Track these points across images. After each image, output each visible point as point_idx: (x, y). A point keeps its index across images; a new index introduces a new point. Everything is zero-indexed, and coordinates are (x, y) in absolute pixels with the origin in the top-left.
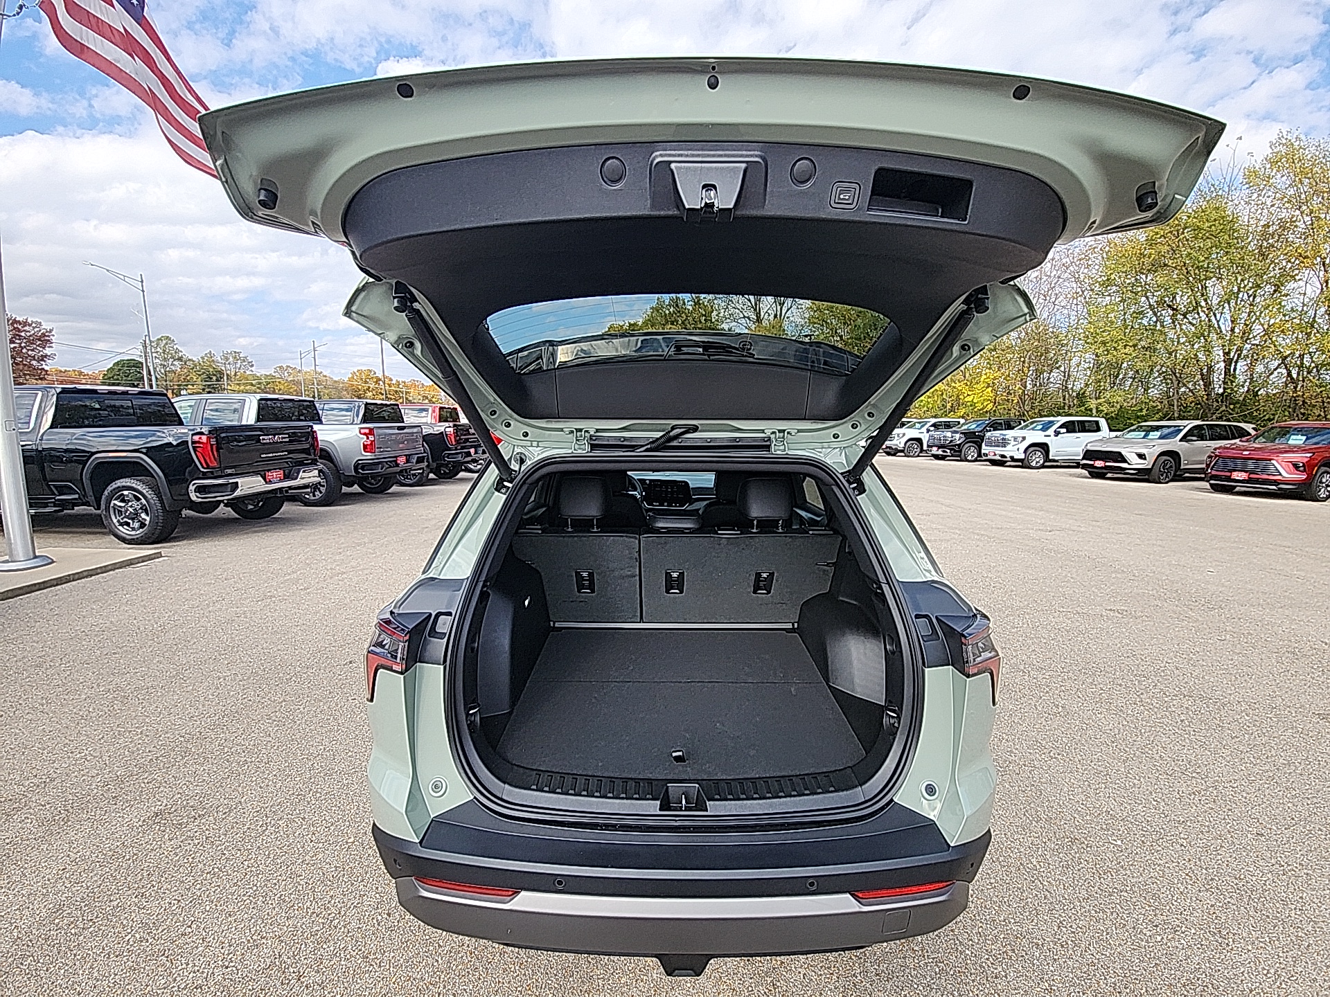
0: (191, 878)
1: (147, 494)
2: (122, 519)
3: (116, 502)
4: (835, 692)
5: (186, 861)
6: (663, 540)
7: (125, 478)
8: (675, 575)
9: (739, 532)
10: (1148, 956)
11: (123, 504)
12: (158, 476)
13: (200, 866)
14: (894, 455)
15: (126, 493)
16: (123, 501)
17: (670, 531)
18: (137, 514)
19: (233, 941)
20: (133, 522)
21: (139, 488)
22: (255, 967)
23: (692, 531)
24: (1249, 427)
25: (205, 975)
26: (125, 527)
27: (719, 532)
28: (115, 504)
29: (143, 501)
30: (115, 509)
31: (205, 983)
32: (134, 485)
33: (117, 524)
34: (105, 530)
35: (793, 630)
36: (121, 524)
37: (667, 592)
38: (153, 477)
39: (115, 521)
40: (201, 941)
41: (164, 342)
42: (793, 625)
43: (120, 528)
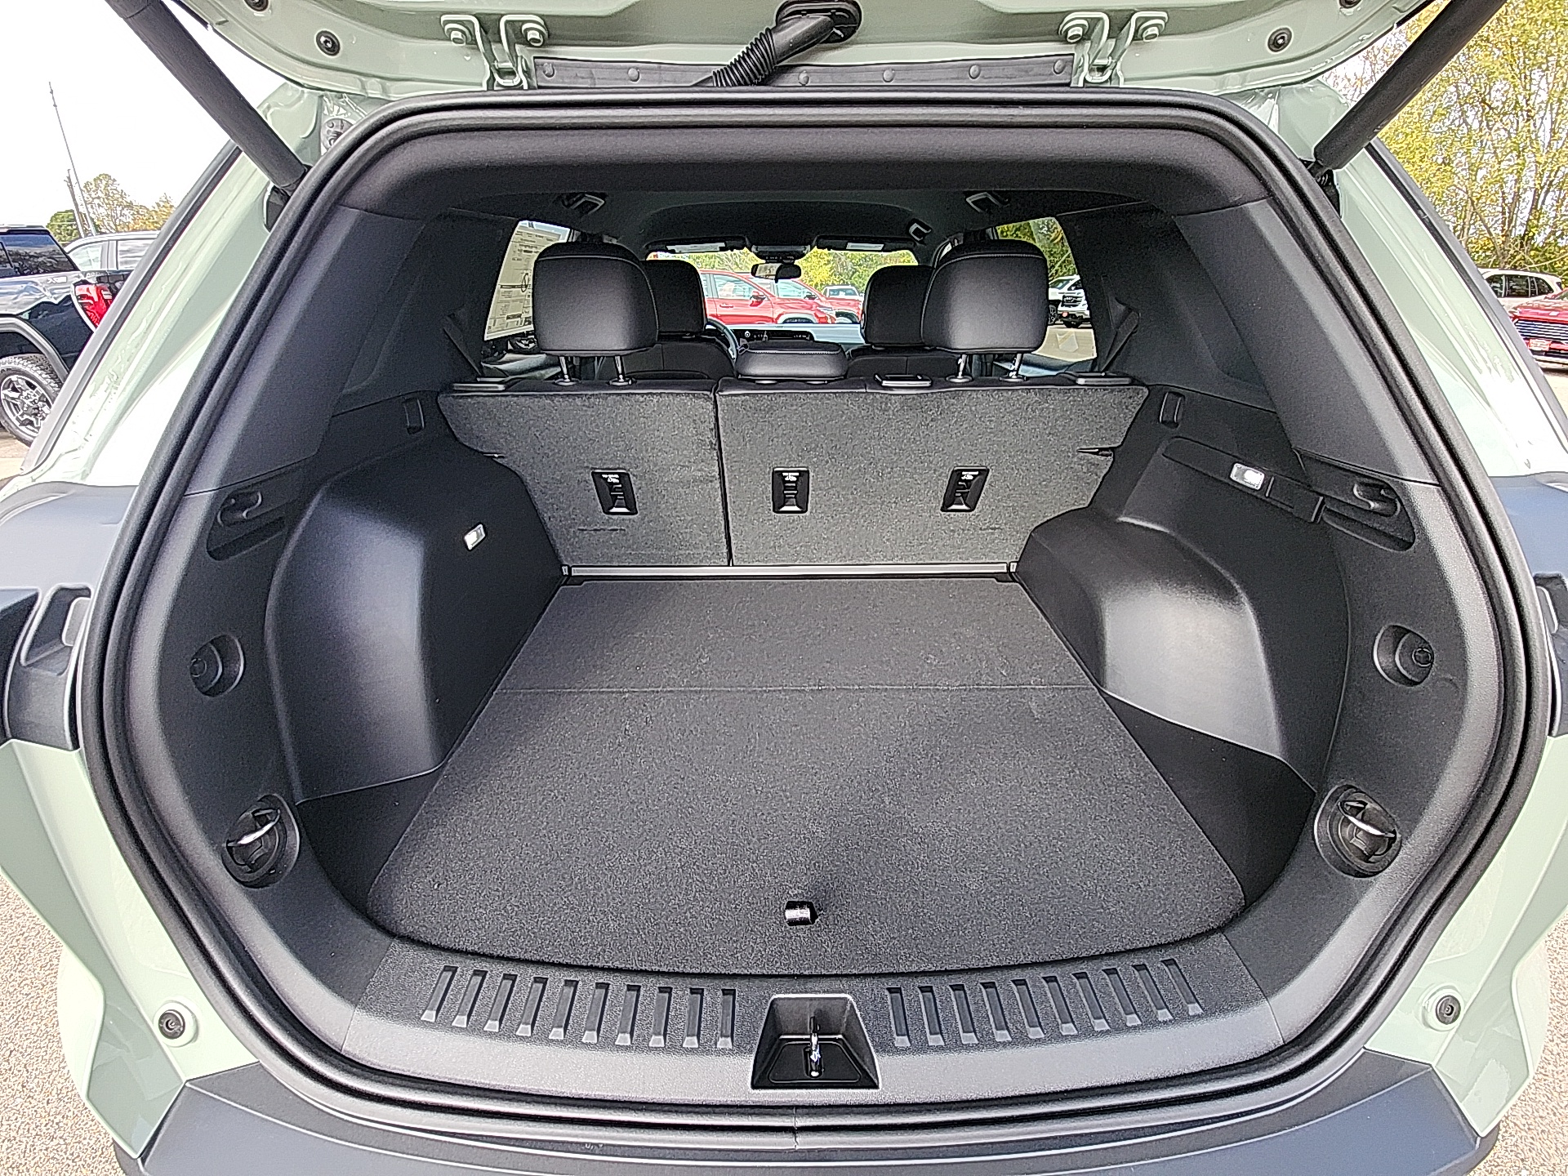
0: (18, 974)
1: (40, 378)
2: (22, 415)
3: (6, 392)
4: (1110, 700)
5: (15, 944)
6: (766, 401)
7: (8, 356)
8: (791, 477)
9: (928, 384)
10: (1558, 1089)
11: (15, 395)
12: (48, 353)
13: (34, 953)
14: (1076, 326)
15: (14, 378)
16: (14, 389)
17: (781, 381)
18: (38, 408)
19: (64, 1091)
20: (37, 419)
21: (27, 369)
22: (92, 1142)
23: (827, 382)
24: (1551, 280)
25: (23, 1146)
26: (29, 426)
27: (885, 383)
28: (5, 395)
29: (38, 388)
30: (8, 403)
31: (23, 1162)
32: (20, 366)
33: (18, 424)
34: (5, 434)
35: (1006, 577)
36: (22, 424)
37: (777, 509)
38: (40, 353)
39: (13, 419)
40: (20, 1088)
41: (104, 182)
42: (1008, 568)
43: (23, 428)
